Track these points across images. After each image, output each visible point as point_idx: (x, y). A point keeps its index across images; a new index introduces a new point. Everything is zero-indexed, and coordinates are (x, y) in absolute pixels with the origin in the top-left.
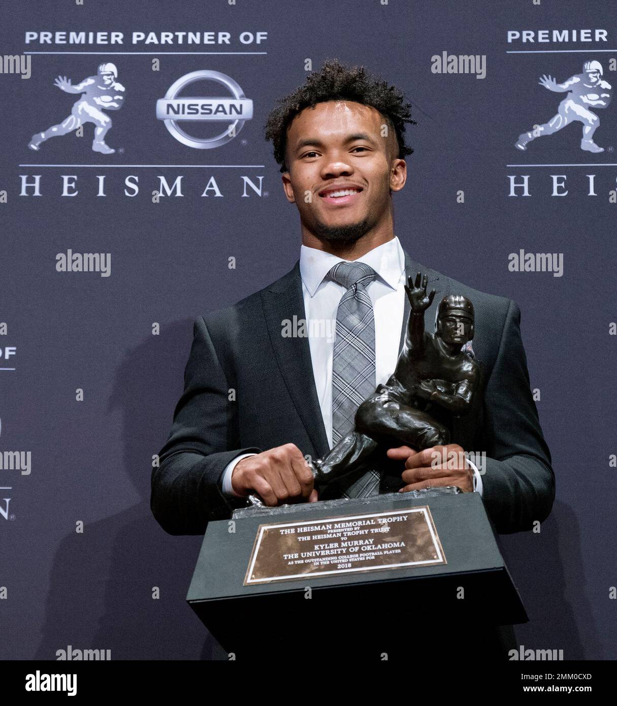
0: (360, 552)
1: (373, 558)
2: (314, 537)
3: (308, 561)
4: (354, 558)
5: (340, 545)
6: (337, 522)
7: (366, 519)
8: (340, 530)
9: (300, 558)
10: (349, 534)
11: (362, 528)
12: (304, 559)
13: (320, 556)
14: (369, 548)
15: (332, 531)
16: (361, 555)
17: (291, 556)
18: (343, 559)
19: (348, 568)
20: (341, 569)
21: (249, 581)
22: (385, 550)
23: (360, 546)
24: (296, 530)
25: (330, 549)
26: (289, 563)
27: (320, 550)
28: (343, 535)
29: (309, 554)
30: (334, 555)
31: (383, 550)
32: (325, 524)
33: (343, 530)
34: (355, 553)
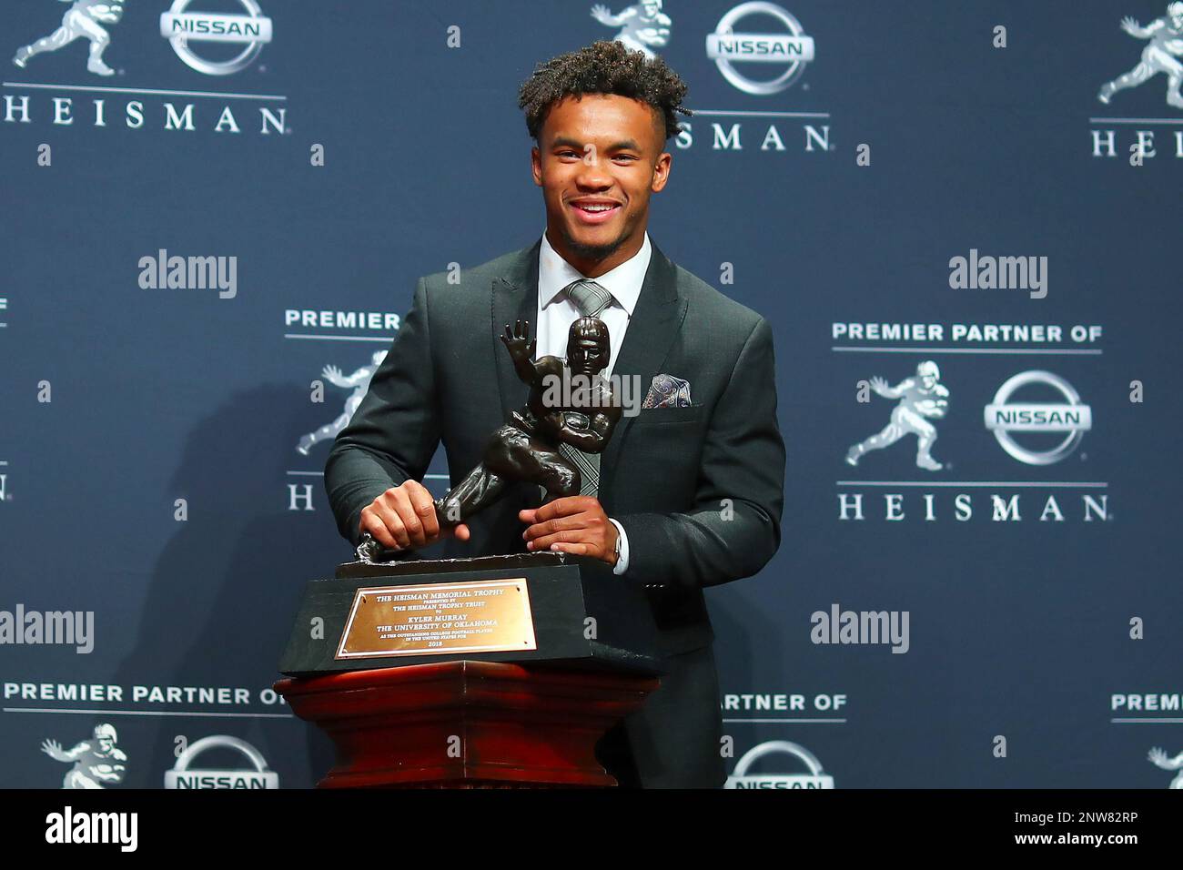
0: (451, 629)
1: (465, 636)
2: (410, 608)
3: (399, 636)
4: (445, 635)
5: (433, 619)
6: (434, 592)
7: (463, 590)
8: (435, 601)
9: (393, 632)
10: (444, 606)
11: (458, 600)
12: (397, 633)
13: (414, 631)
14: (462, 625)
15: (427, 602)
16: (453, 632)
17: (384, 629)
18: (435, 636)
19: (439, 647)
20: (432, 647)
21: (340, 655)
22: (478, 628)
23: (453, 622)
24: (393, 598)
25: (423, 623)
26: (382, 637)
27: (414, 623)
28: (438, 608)
29: (403, 628)
30: (426, 631)
31: (475, 628)
32: (422, 593)
33: (438, 601)
34: (446, 630)
